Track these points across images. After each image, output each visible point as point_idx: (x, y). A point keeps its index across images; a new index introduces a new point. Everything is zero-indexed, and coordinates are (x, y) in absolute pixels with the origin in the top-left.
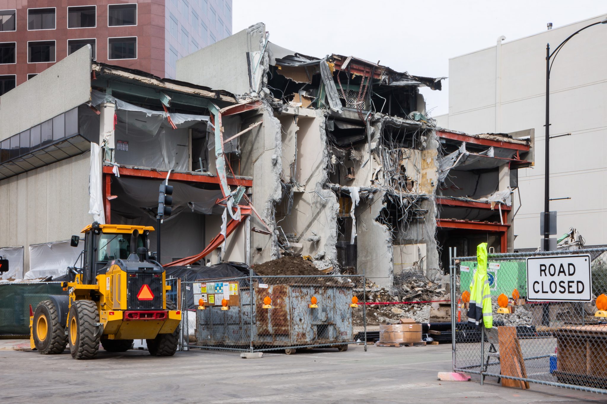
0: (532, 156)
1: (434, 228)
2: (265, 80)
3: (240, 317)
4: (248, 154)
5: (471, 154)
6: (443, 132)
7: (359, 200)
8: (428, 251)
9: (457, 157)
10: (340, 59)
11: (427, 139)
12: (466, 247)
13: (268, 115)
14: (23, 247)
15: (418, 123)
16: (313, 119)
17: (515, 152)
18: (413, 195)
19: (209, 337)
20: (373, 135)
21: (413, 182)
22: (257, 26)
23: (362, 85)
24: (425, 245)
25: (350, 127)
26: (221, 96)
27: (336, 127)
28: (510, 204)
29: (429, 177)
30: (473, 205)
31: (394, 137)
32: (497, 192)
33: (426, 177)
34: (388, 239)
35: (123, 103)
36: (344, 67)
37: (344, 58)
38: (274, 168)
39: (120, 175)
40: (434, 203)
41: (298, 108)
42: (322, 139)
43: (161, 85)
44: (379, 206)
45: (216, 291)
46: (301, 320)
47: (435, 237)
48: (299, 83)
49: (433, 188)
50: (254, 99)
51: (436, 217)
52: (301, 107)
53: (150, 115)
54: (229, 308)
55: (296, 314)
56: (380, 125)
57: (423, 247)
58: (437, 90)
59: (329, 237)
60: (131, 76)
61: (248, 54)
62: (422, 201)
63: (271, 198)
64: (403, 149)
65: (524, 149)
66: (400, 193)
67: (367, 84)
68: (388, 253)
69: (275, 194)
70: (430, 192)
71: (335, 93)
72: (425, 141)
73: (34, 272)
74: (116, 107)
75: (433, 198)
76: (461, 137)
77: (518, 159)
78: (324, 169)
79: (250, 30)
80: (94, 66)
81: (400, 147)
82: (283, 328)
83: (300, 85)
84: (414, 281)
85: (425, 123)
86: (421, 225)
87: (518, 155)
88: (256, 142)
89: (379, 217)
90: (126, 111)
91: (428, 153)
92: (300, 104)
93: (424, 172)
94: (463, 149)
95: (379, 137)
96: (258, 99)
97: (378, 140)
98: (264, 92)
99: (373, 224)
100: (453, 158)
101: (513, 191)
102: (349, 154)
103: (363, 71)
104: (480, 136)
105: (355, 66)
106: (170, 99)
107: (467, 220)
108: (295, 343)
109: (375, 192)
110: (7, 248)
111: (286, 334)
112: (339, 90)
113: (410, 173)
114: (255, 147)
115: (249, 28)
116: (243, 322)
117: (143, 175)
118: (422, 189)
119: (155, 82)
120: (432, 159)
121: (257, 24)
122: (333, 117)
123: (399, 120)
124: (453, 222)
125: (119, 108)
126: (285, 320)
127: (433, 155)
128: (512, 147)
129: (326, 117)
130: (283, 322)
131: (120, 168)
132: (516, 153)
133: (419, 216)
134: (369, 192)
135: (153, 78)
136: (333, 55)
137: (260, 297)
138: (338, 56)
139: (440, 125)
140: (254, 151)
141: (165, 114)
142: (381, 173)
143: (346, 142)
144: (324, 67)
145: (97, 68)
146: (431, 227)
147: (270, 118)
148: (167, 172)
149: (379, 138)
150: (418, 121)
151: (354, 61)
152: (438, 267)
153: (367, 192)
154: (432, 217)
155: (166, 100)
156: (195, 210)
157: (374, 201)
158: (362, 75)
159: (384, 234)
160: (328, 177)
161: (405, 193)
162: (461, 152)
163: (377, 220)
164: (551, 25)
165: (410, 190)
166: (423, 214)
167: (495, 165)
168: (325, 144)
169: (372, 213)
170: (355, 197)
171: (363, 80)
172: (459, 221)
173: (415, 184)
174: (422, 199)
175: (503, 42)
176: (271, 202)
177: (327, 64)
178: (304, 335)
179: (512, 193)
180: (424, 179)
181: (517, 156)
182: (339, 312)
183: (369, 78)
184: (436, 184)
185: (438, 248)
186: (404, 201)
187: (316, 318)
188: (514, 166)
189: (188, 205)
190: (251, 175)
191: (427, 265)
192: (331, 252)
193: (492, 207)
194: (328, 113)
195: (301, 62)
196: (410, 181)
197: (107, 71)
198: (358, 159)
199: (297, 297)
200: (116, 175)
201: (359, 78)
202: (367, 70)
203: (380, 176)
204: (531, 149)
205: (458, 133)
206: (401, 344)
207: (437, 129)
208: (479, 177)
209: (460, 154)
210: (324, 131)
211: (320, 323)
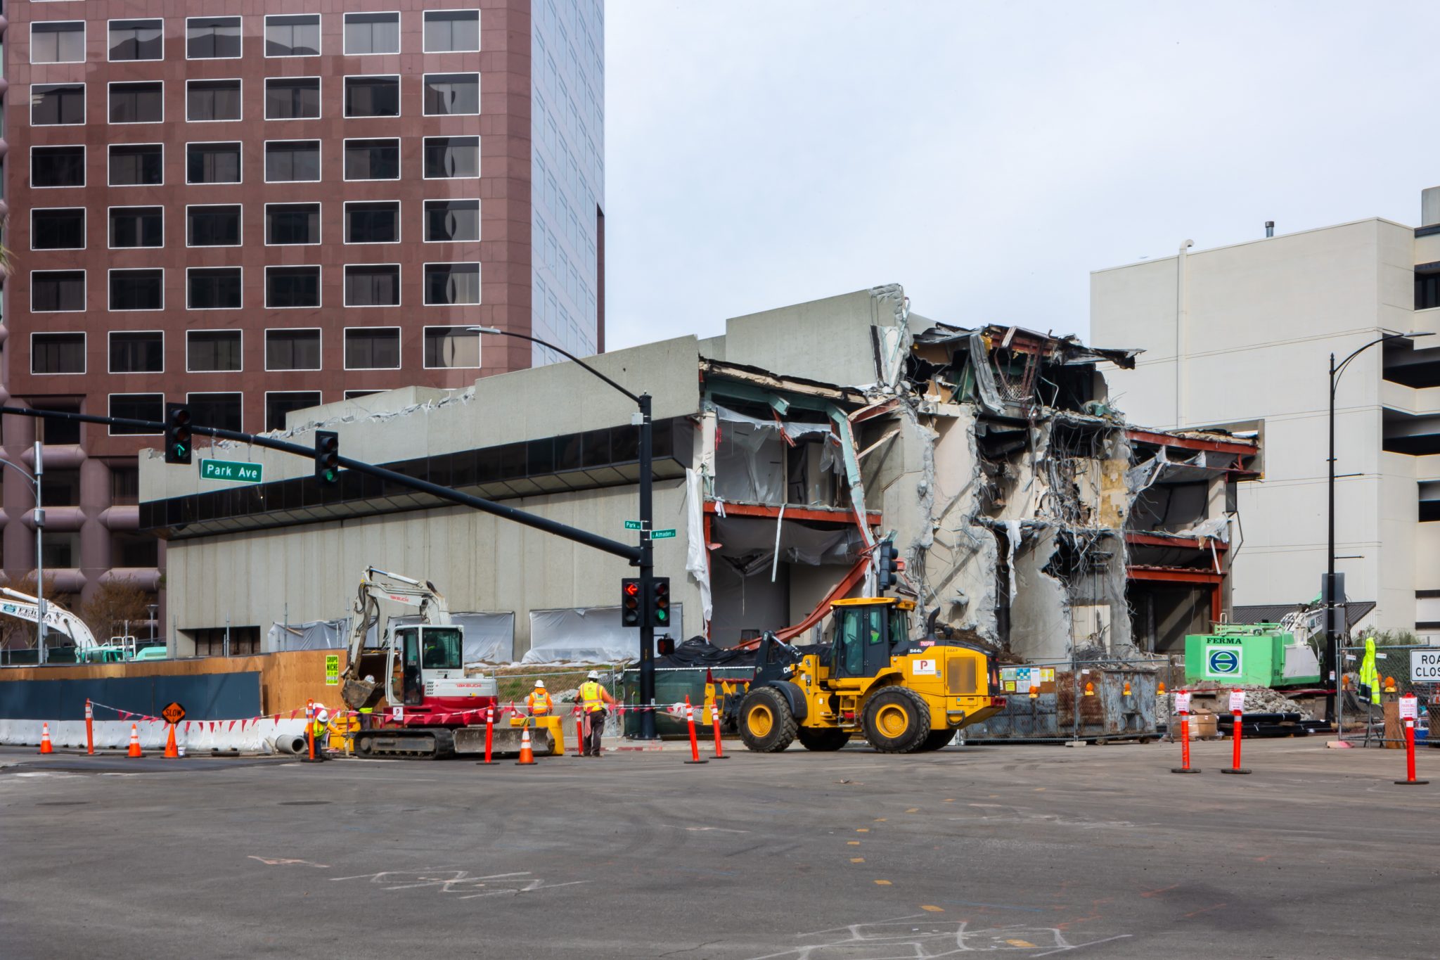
0: (1261, 463)
1: (1124, 582)
2: (905, 369)
3: (1034, 706)
4: (872, 475)
5: (1174, 463)
6: (1134, 431)
7: (1020, 541)
8: (1112, 616)
9: (1154, 469)
10: (999, 331)
11: (1114, 444)
12: (1151, 608)
13: (910, 420)
14: (513, 613)
15: (1101, 419)
16: (954, 419)
17: (1235, 458)
18: (1091, 530)
19: (985, 730)
20: (1038, 441)
21: (1089, 510)
22: (890, 288)
23: (1027, 367)
24: (1107, 608)
25: (1006, 429)
26: (849, 396)
27: (988, 430)
28: (1227, 540)
29: (1114, 502)
30: (1172, 542)
31: (1065, 444)
32: (1206, 521)
33: (1109, 502)
34: (1064, 601)
35: (726, 411)
36: (1005, 343)
37: (1004, 330)
38: (921, 499)
39: (727, 514)
40: (1124, 542)
41: (936, 404)
42: (970, 450)
43: (778, 385)
44: (1049, 549)
45: (1019, 677)
46: (1113, 709)
47: (1125, 596)
48: (936, 366)
49: (1121, 519)
50: (889, 396)
51: (1126, 565)
52: (940, 402)
53: (759, 427)
54: (1039, 696)
55: (1109, 702)
56: (1049, 425)
57: (1105, 611)
58: (1129, 369)
59: (985, 598)
60: (743, 375)
61: (874, 329)
62: (1103, 539)
63: (916, 543)
64: (1075, 459)
65: (1248, 453)
66: (1072, 527)
67: (1034, 365)
68: (1064, 621)
69: (923, 537)
70: (1115, 525)
71: (990, 382)
72: (1111, 447)
73: (541, 652)
74: (717, 417)
75: (1121, 535)
76: (1160, 438)
77: (1239, 468)
78: (975, 495)
79: (876, 292)
80: (701, 364)
81: (1072, 455)
82: (1096, 717)
83: (937, 368)
84: (1100, 663)
85: (1110, 419)
86: (1101, 576)
87: (1240, 463)
88: (888, 458)
89: (1048, 566)
90: (731, 422)
91: (1113, 464)
92: (938, 398)
93: (1106, 493)
94: (1162, 456)
95: (1048, 444)
96: (893, 397)
97: (1046, 449)
98: (902, 386)
99: (1038, 576)
100: (1146, 471)
101: (1230, 519)
102: (1002, 469)
103: (1028, 346)
104: (1185, 434)
105: (1018, 340)
106: (788, 404)
107: (1166, 567)
108: (1110, 733)
109: (1042, 528)
110: (471, 613)
111: (1100, 723)
112: (996, 376)
113: (1086, 496)
114: (884, 467)
115: (875, 288)
116: (1037, 712)
117: (749, 513)
118: (1103, 520)
119: (771, 381)
120: (1120, 475)
121: (889, 285)
122: (986, 417)
123: (1074, 417)
124: (1146, 570)
125: (721, 418)
126: (1099, 708)
127: (1121, 468)
128: (1232, 450)
129: (975, 415)
130: (1095, 711)
131: (726, 504)
132: (1237, 459)
133: (1098, 562)
134: (1034, 528)
135: (769, 376)
136: (989, 327)
137: (1063, 683)
138: (998, 327)
139: (1130, 420)
140: (884, 473)
141: (778, 425)
142: (1047, 499)
143: (998, 452)
144: (976, 343)
145: (705, 367)
146: (1118, 579)
147: (912, 425)
148: (780, 508)
149: (1048, 446)
150: (1101, 417)
151: (1019, 333)
152: (1130, 642)
153: (1030, 528)
154: (1120, 564)
155: (781, 406)
156: (798, 560)
157: (1040, 541)
158: (1027, 352)
159: (1058, 592)
160: (981, 507)
161: (1079, 527)
162: (1158, 461)
163: (1044, 570)
164: (1271, 224)
165: (1086, 522)
166: (1106, 559)
167: (1204, 477)
168: (976, 458)
169: (1035, 559)
170: (1015, 536)
171: (1029, 359)
172: (1153, 568)
173: (1092, 512)
174: (1104, 536)
175: (1190, 250)
176: (915, 549)
177: (982, 339)
178: (1116, 724)
179: (1229, 522)
180: (1106, 506)
181: (1238, 464)
182: (1143, 701)
183: (1036, 357)
184: (1126, 513)
185: (1129, 612)
186: (1077, 541)
187: (1125, 706)
188: (1233, 479)
189: (789, 551)
190: (878, 508)
191: (1111, 639)
192: (988, 621)
193: (1200, 544)
194: (978, 410)
195: (944, 335)
196: (1086, 508)
197: (716, 370)
198: (1014, 477)
199: (1110, 683)
200: (719, 515)
201: (1023, 357)
202: (1034, 345)
203: (1045, 503)
204: (1258, 452)
205: (1154, 431)
206: (1198, 738)
207: (1126, 427)
208: (1171, 493)
209: (1157, 464)
210: (974, 439)
211: (1129, 712)
